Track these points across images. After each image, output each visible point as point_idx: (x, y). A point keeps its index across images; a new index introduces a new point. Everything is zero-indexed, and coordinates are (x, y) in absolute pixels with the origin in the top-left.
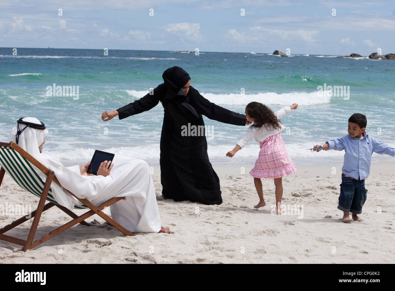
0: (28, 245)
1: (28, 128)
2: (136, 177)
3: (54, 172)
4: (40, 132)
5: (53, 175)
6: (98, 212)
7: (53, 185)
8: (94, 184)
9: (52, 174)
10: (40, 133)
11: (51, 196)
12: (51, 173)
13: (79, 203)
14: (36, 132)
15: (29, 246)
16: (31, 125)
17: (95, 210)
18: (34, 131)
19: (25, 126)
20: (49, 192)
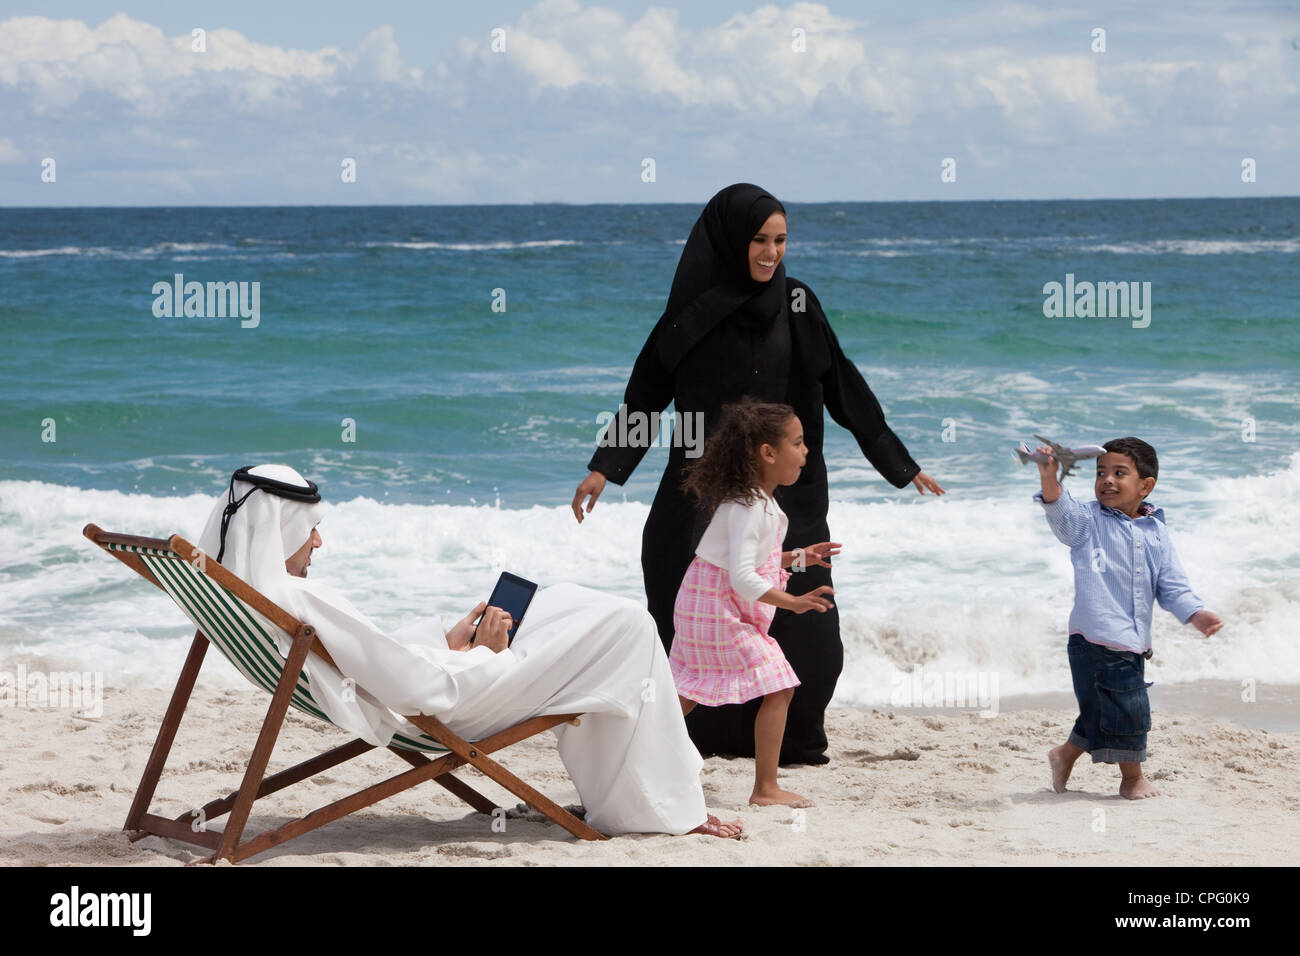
0: (224, 844)
1: (259, 492)
2: (605, 653)
3: (315, 626)
4: (298, 510)
5: (311, 638)
6: (472, 756)
7: (311, 666)
8: (451, 674)
9: (307, 635)
10: (295, 512)
11: (307, 693)
12: (302, 632)
13: (408, 729)
14: (283, 509)
15: (230, 850)
16: (267, 486)
17: (464, 753)
18: (277, 503)
19: (251, 487)
20: (301, 681)
